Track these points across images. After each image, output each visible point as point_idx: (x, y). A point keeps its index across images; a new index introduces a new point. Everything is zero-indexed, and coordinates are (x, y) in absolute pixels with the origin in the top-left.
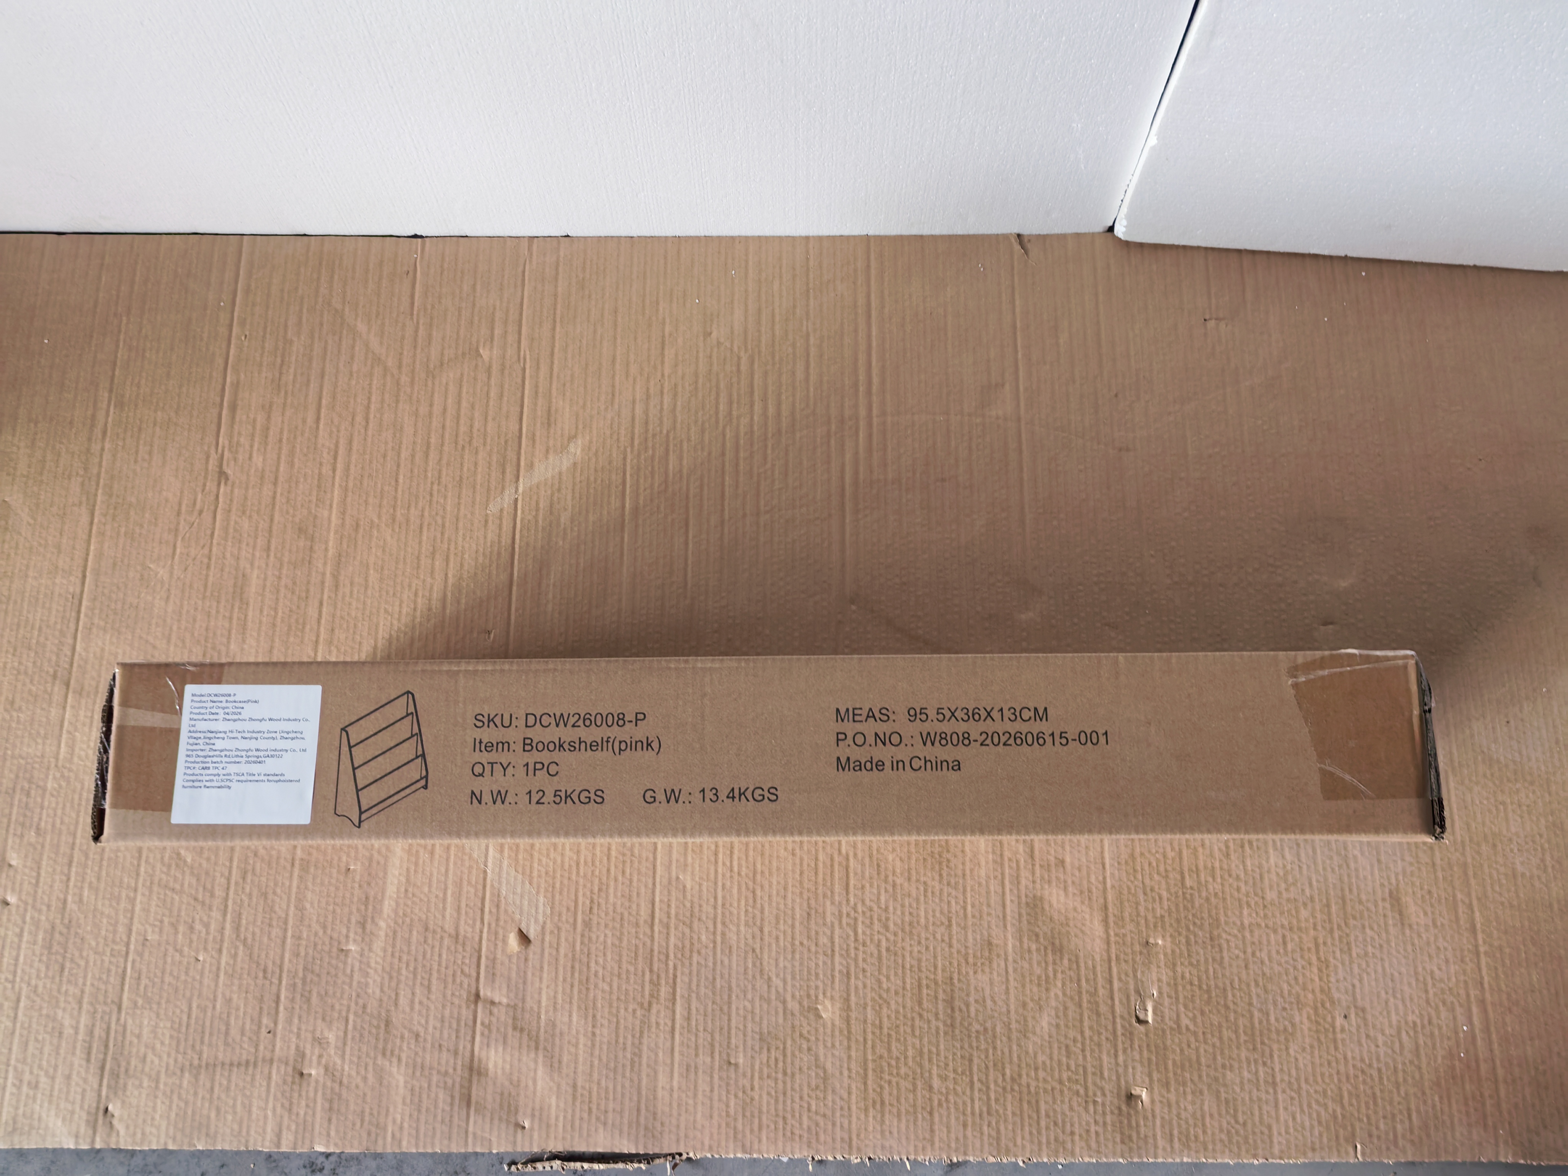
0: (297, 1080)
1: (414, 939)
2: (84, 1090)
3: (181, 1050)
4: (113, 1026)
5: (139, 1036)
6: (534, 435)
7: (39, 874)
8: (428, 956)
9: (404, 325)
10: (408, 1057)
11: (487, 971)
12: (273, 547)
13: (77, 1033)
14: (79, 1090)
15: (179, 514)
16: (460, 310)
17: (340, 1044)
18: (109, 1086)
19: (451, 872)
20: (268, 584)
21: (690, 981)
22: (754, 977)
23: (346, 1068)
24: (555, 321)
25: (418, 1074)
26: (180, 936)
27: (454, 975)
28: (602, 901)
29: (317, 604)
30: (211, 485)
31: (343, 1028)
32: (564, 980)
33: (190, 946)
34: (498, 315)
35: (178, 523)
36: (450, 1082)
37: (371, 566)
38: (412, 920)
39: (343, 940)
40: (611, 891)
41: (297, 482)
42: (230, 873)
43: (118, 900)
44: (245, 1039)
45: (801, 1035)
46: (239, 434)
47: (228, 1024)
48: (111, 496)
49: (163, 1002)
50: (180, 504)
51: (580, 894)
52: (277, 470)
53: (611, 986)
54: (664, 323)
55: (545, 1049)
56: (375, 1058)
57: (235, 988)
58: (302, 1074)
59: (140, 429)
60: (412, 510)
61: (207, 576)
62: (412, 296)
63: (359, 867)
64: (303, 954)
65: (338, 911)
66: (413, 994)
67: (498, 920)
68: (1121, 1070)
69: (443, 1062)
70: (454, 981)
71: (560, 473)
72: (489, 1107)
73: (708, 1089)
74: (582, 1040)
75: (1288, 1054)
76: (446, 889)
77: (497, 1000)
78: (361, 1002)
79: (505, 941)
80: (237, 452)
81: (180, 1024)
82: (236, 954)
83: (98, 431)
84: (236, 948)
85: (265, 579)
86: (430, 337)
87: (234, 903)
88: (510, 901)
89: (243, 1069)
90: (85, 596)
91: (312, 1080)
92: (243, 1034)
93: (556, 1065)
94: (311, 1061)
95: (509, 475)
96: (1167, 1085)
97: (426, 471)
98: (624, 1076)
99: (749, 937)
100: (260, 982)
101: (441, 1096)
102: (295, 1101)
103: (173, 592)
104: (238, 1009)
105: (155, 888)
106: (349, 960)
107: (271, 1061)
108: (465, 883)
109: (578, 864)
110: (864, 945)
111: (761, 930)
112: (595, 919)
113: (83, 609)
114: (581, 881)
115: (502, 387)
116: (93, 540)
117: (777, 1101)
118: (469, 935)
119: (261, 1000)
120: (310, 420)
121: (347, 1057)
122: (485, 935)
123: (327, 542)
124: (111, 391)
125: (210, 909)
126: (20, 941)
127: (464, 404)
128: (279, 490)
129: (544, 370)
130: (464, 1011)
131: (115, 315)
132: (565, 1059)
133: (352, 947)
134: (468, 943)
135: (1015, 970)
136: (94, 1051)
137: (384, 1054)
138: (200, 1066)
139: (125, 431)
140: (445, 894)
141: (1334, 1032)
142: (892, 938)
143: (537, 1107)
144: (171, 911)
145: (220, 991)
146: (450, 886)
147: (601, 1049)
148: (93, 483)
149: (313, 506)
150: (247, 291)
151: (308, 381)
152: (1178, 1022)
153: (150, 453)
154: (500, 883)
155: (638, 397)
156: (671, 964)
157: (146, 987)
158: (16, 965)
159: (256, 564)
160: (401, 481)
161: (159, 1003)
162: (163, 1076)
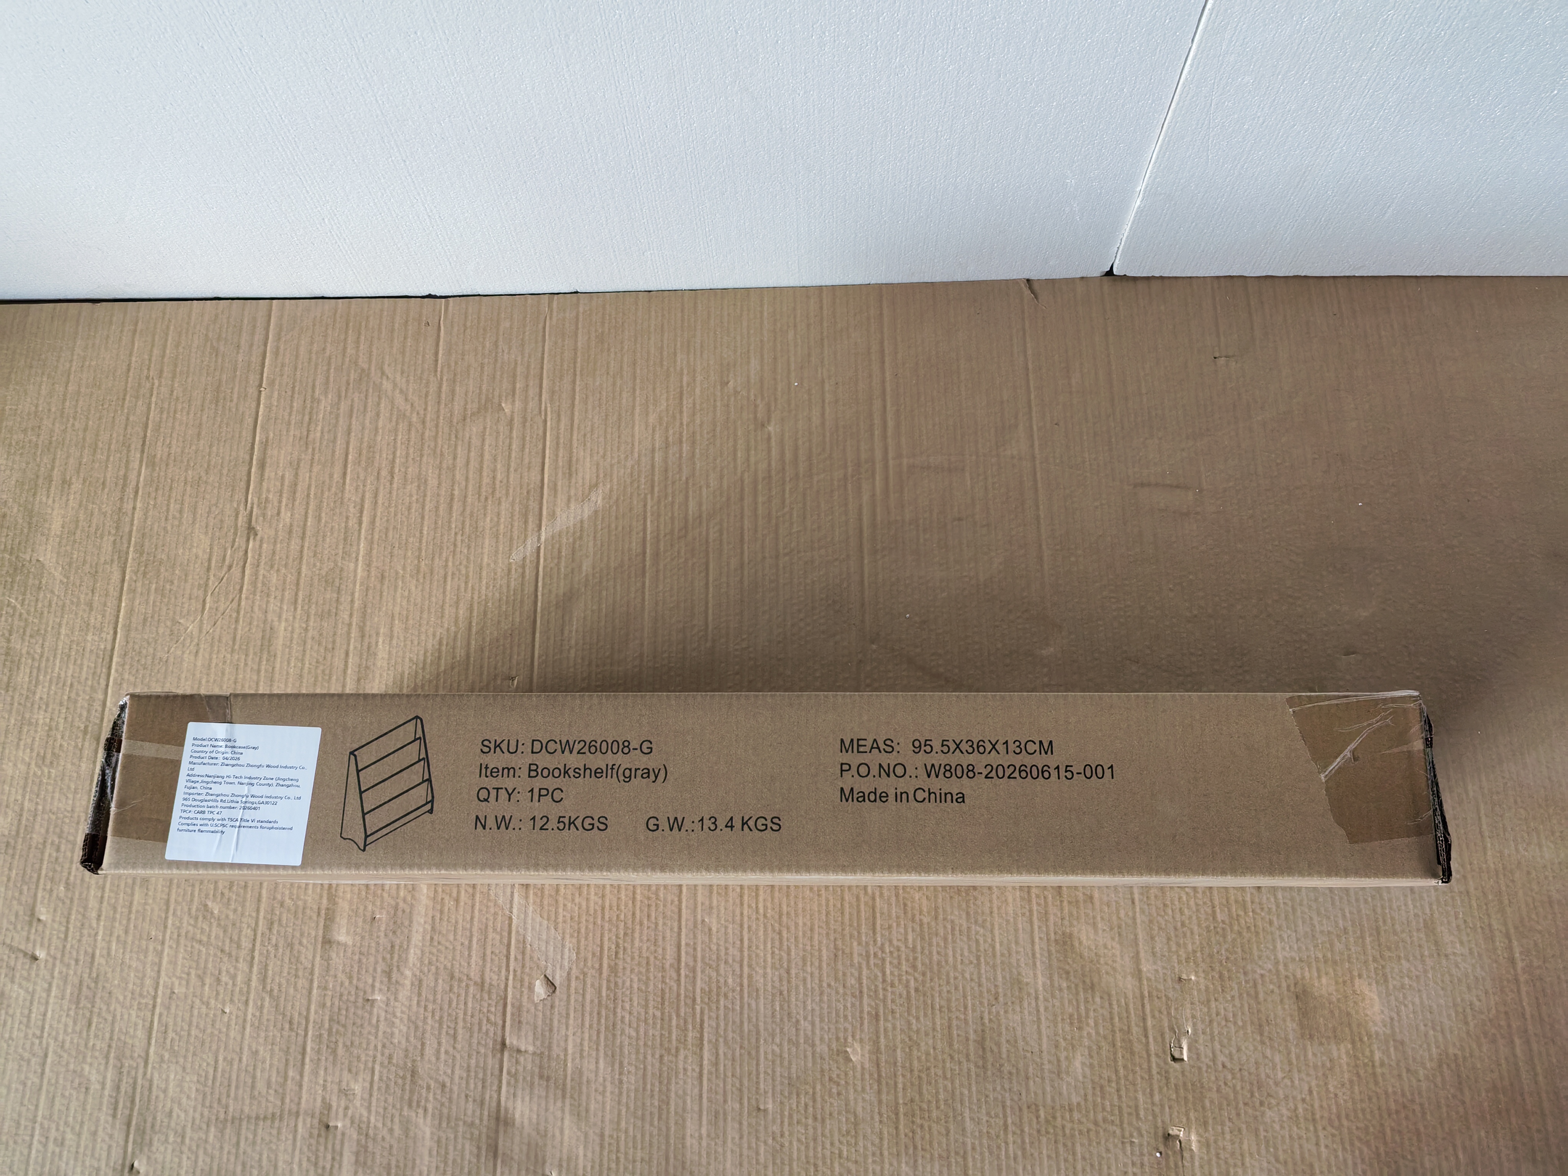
0: (323, 1133)
1: (440, 988)
2: (110, 1147)
3: (208, 1104)
4: (140, 1081)
5: (165, 1091)
6: (555, 485)
7: (67, 929)
8: (454, 1004)
9: (428, 382)
10: (435, 1108)
11: (513, 1020)
12: (300, 601)
13: (103, 1088)
14: (105, 1147)
15: (209, 569)
16: (482, 366)
17: (366, 1096)
18: (134, 1142)
19: (476, 919)
20: (295, 636)
21: (718, 1025)
22: (781, 1020)
23: (373, 1119)
24: (575, 375)
25: (444, 1125)
26: (207, 988)
27: (480, 1024)
28: (627, 945)
29: (343, 656)
30: (240, 541)
31: (369, 1078)
32: (591, 1026)
33: (216, 1000)
34: (520, 370)
35: (208, 579)
36: (476, 1132)
37: (397, 616)
38: (437, 968)
39: (369, 990)
40: (637, 935)
41: (324, 536)
42: (257, 924)
43: (146, 951)
44: (272, 1092)
45: (831, 1079)
46: (268, 491)
47: (254, 1077)
48: (141, 554)
49: (190, 1055)
50: (210, 560)
51: (606, 939)
52: (305, 525)
53: (637, 1032)
54: (682, 374)
55: (572, 1097)
56: (401, 1109)
57: (261, 1040)
58: (328, 1127)
59: (171, 489)
60: (437, 560)
61: (236, 629)
62: (436, 354)
63: (384, 916)
64: (329, 1004)
65: (364, 960)
66: (439, 1044)
67: (523, 966)
68: (1157, 1110)
69: (469, 1112)
70: (480, 1029)
71: (582, 522)
72: (516, 1157)
73: (737, 1137)
74: (609, 1088)
75: (1327, 1089)
76: (471, 936)
77: (523, 1049)
78: (387, 1052)
79: (531, 988)
80: (265, 508)
81: (206, 1077)
82: (262, 1006)
83: (130, 490)
84: (263, 999)
85: (292, 632)
86: (453, 392)
87: (261, 954)
88: (535, 946)
89: (269, 1122)
90: (116, 653)
91: (339, 1132)
92: (269, 1086)
93: (583, 1114)
94: (337, 1113)
95: (531, 526)
96: (1205, 1124)
97: (450, 522)
98: (652, 1125)
99: (776, 979)
100: (286, 1033)
101: (467, 1146)
102: (321, 1155)
103: (202, 646)
104: (264, 1062)
105: (182, 941)
106: (375, 1010)
107: (297, 1114)
108: (490, 930)
109: (603, 909)
110: (892, 985)
111: (788, 972)
112: (620, 963)
113: (114, 664)
114: (607, 925)
115: (524, 439)
116: (124, 598)
117: (807, 1147)
118: (495, 983)
119: (287, 1052)
120: (337, 477)
121: (373, 1109)
122: (510, 982)
123: (353, 594)
124: (143, 452)
125: (237, 961)
126: (48, 996)
127: (487, 456)
128: (306, 544)
129: (564, 421)
130: (490, 1061)
131: (147, 378)
132: (592, 1107)
133: (378, 997)
134: (494, 991)
135: (1046, 1009)
136: (121, 1105)
137: (410, 1106)
138: (226, 1120)
139: (157, 490)
140: (470, 941)
141: (1373, 1066)
142: (920, 978)
143: (565, 1157)
144: (197, 962)
145: (246, 1042)
146: (475, 934)
147: (628, 1096)
148: (125, 541)
149: (339, 559)
150: (276, 353)
151: (335, 438)
152: (1214, 1059)
153: (181, 512)
154: (525, 929)
155: (657, 446)
156: (698, 1008)
157: (172, 1040)
158: (44, 1020)
159: (284, 617)
160: (425, 532)
161: (185, 1057)
162: (188, 1130)
